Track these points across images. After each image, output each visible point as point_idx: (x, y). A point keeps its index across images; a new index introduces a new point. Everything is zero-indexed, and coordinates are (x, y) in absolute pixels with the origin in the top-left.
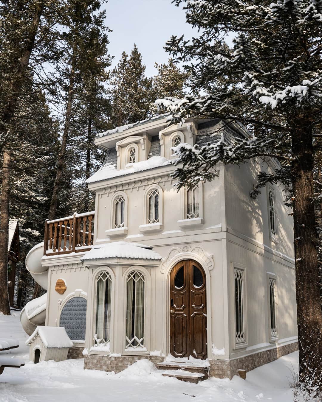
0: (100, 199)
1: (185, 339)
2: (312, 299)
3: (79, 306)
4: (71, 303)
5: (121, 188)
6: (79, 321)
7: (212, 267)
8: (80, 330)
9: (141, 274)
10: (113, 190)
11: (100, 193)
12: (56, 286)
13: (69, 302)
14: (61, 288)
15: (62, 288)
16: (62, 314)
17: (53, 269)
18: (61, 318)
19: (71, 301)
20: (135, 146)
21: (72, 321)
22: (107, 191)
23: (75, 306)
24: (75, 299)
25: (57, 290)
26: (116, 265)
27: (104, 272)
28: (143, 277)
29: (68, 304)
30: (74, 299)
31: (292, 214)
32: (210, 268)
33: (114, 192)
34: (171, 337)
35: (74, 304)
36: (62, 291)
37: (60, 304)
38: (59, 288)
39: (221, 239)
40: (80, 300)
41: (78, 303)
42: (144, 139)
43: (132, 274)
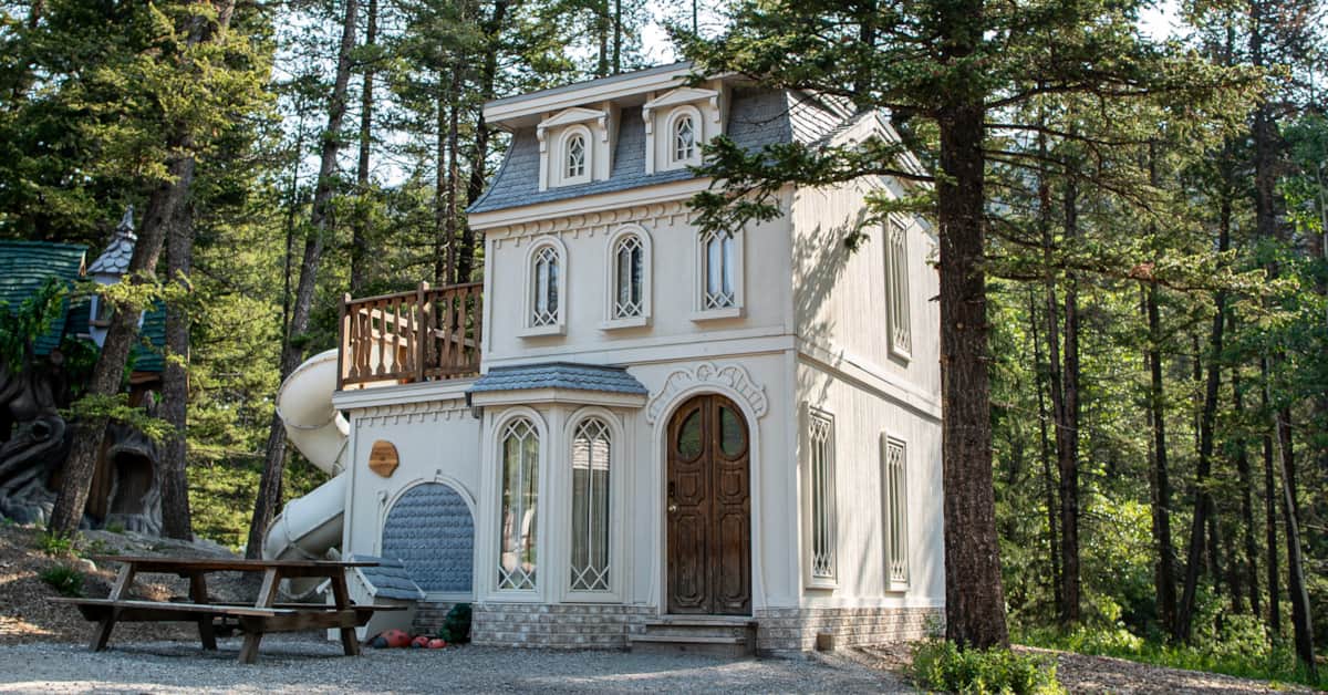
0: (498, 252)
1: (701, 566)
2: (976, 480)
3: (435, 504)
4: (411, 499)
5: (550, 227)
6: (436, 540)
7: (764, 410)
8: (436, 562)
9: (602, 425)
10: (530, 232)
11: (498, 237)
12: (372, 458)
13: (407, 494)
14: (385, 460)
15: (387, 461)
16: (388, 525)
17: (361, 414)
18: (385, 536)
19: (413, 492)
20: (585, 132)
21: (415, 541)
22: (516, 234)
23: (424, 504)
24: (425, 489)
25: (376, 468)
26: (549, 404)
27: (521, 419)
28: (607, 431)
29: (404, 500)
30: (420, 488)
31: (937, 298)
32: (760, 414)
33: (533, 236)
34: (670, 565)
35: (421, 500)
36: (388, 471)
37: (384, 501)
38: (378, 462)
39: (783, 351)
40: (438, 490)
41: (432, 498)
42: (607, 118)
43: (584, 423)
